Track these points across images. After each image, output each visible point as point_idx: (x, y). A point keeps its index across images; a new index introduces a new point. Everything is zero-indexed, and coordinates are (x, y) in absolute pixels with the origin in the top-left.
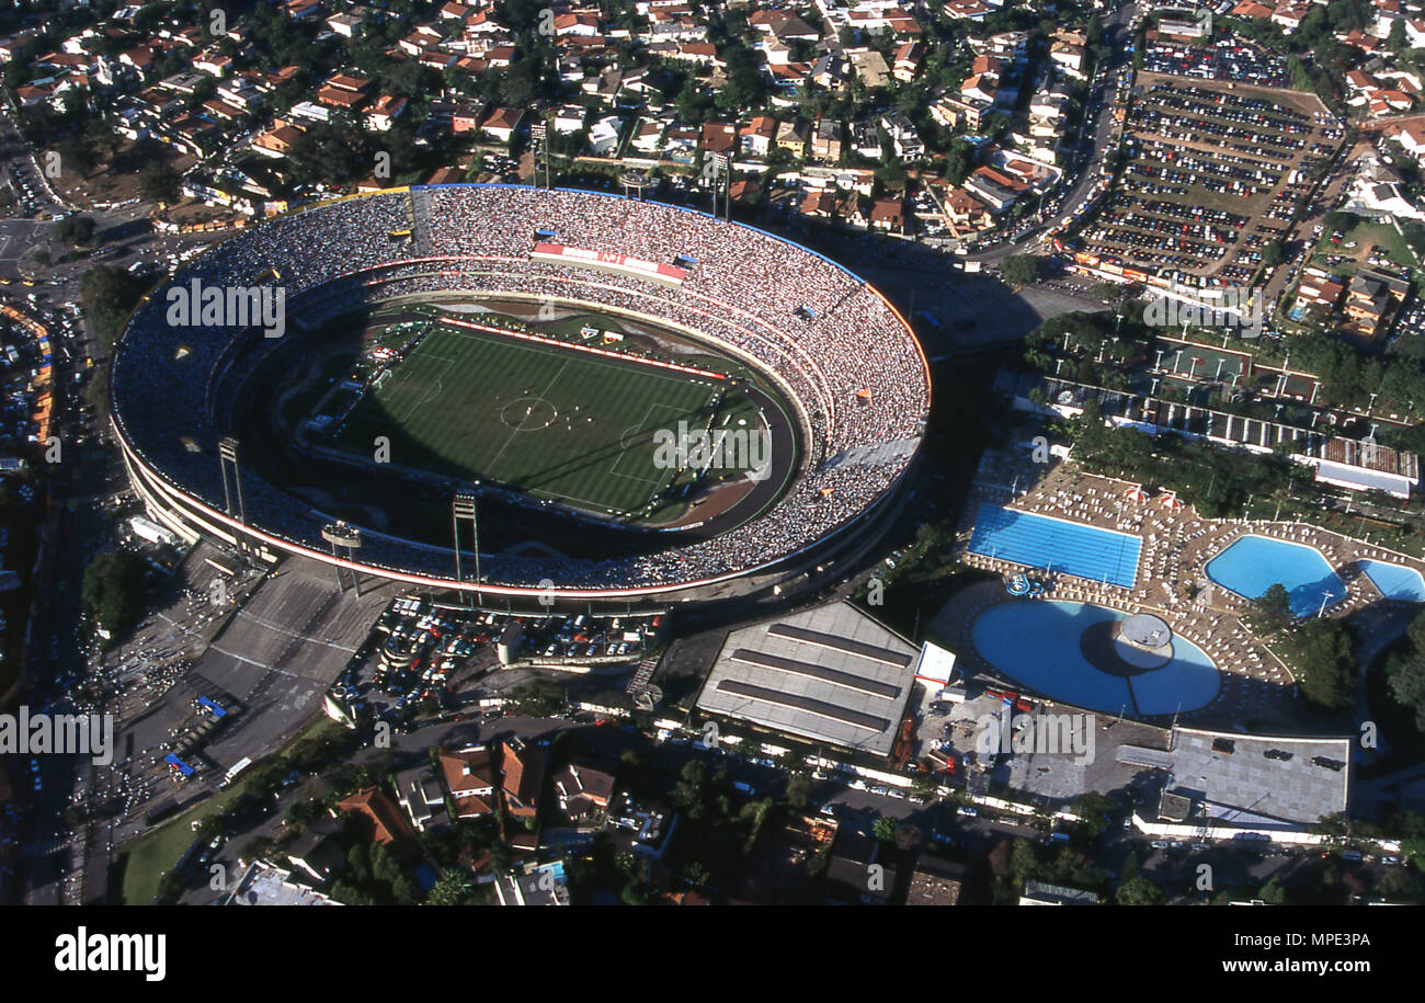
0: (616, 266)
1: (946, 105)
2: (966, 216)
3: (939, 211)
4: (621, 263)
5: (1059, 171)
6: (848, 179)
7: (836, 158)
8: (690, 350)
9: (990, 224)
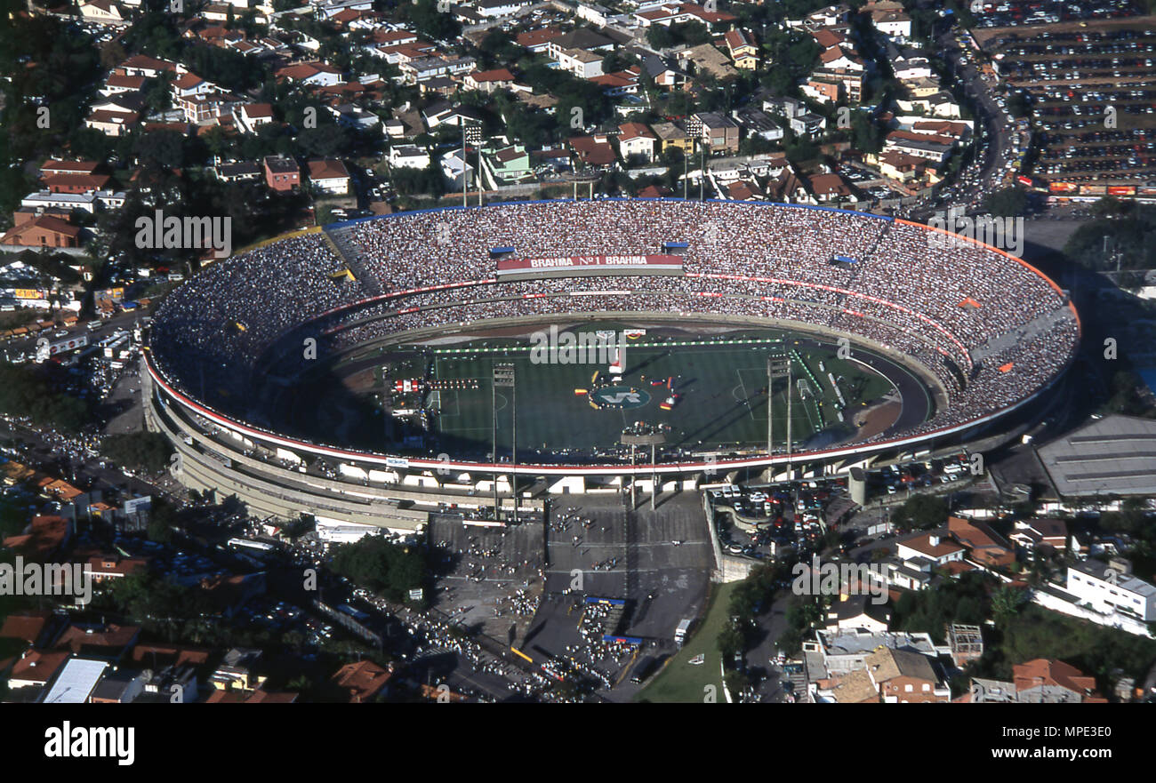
0: (599, 266)
1: (815, 79)
2: (912, 174)
3: (877, 177)
4: (602, 262)
5: (971, 124)
6: (761, 165)
7: (735, 148)
8: (723, 330)
9: (934, 180)
